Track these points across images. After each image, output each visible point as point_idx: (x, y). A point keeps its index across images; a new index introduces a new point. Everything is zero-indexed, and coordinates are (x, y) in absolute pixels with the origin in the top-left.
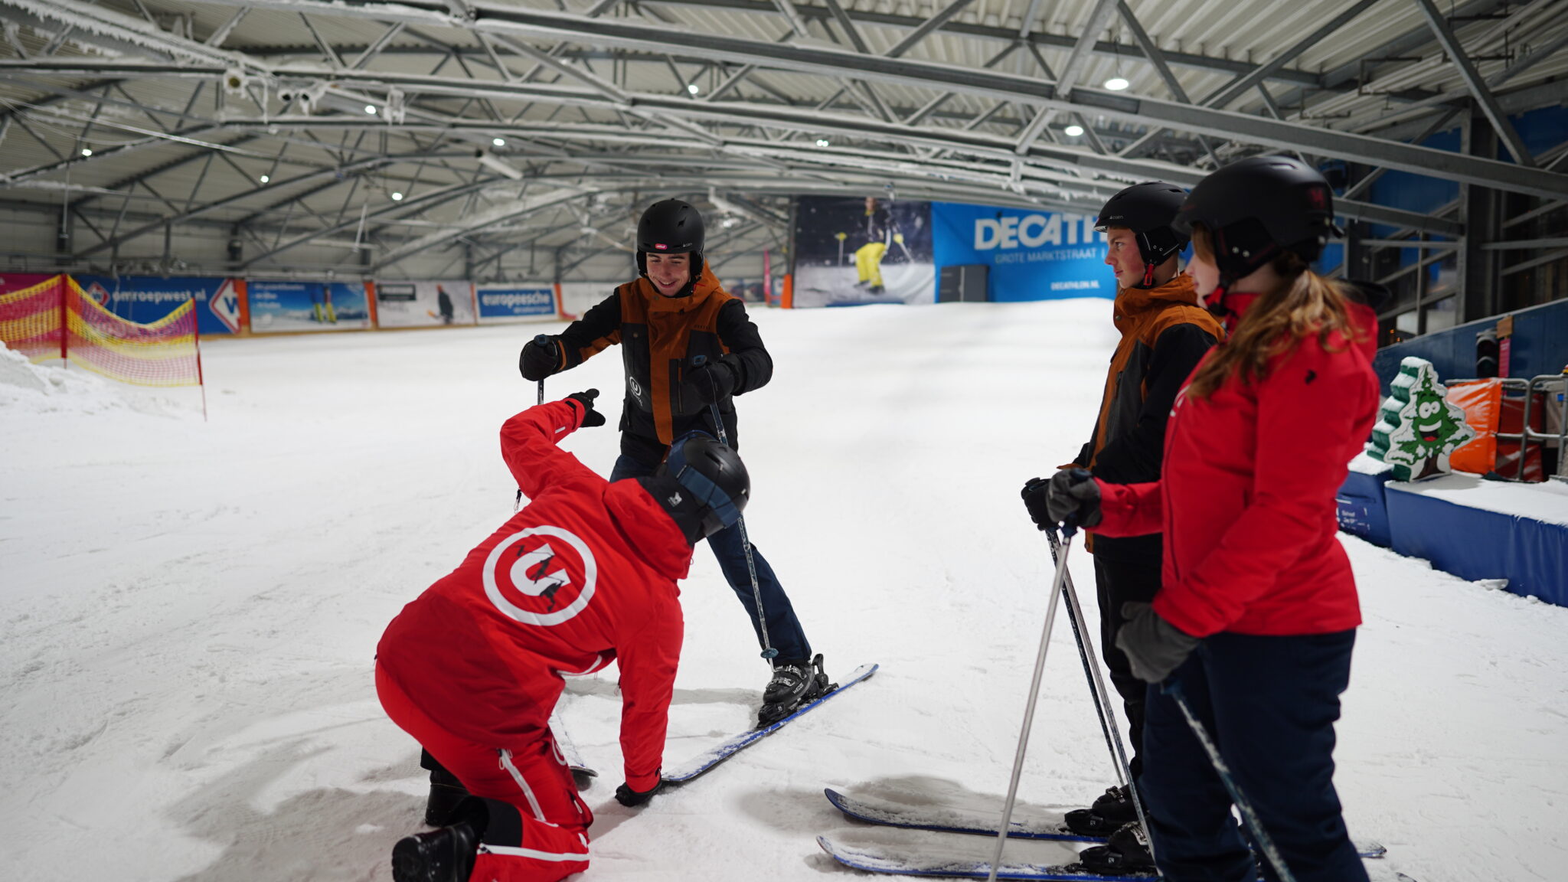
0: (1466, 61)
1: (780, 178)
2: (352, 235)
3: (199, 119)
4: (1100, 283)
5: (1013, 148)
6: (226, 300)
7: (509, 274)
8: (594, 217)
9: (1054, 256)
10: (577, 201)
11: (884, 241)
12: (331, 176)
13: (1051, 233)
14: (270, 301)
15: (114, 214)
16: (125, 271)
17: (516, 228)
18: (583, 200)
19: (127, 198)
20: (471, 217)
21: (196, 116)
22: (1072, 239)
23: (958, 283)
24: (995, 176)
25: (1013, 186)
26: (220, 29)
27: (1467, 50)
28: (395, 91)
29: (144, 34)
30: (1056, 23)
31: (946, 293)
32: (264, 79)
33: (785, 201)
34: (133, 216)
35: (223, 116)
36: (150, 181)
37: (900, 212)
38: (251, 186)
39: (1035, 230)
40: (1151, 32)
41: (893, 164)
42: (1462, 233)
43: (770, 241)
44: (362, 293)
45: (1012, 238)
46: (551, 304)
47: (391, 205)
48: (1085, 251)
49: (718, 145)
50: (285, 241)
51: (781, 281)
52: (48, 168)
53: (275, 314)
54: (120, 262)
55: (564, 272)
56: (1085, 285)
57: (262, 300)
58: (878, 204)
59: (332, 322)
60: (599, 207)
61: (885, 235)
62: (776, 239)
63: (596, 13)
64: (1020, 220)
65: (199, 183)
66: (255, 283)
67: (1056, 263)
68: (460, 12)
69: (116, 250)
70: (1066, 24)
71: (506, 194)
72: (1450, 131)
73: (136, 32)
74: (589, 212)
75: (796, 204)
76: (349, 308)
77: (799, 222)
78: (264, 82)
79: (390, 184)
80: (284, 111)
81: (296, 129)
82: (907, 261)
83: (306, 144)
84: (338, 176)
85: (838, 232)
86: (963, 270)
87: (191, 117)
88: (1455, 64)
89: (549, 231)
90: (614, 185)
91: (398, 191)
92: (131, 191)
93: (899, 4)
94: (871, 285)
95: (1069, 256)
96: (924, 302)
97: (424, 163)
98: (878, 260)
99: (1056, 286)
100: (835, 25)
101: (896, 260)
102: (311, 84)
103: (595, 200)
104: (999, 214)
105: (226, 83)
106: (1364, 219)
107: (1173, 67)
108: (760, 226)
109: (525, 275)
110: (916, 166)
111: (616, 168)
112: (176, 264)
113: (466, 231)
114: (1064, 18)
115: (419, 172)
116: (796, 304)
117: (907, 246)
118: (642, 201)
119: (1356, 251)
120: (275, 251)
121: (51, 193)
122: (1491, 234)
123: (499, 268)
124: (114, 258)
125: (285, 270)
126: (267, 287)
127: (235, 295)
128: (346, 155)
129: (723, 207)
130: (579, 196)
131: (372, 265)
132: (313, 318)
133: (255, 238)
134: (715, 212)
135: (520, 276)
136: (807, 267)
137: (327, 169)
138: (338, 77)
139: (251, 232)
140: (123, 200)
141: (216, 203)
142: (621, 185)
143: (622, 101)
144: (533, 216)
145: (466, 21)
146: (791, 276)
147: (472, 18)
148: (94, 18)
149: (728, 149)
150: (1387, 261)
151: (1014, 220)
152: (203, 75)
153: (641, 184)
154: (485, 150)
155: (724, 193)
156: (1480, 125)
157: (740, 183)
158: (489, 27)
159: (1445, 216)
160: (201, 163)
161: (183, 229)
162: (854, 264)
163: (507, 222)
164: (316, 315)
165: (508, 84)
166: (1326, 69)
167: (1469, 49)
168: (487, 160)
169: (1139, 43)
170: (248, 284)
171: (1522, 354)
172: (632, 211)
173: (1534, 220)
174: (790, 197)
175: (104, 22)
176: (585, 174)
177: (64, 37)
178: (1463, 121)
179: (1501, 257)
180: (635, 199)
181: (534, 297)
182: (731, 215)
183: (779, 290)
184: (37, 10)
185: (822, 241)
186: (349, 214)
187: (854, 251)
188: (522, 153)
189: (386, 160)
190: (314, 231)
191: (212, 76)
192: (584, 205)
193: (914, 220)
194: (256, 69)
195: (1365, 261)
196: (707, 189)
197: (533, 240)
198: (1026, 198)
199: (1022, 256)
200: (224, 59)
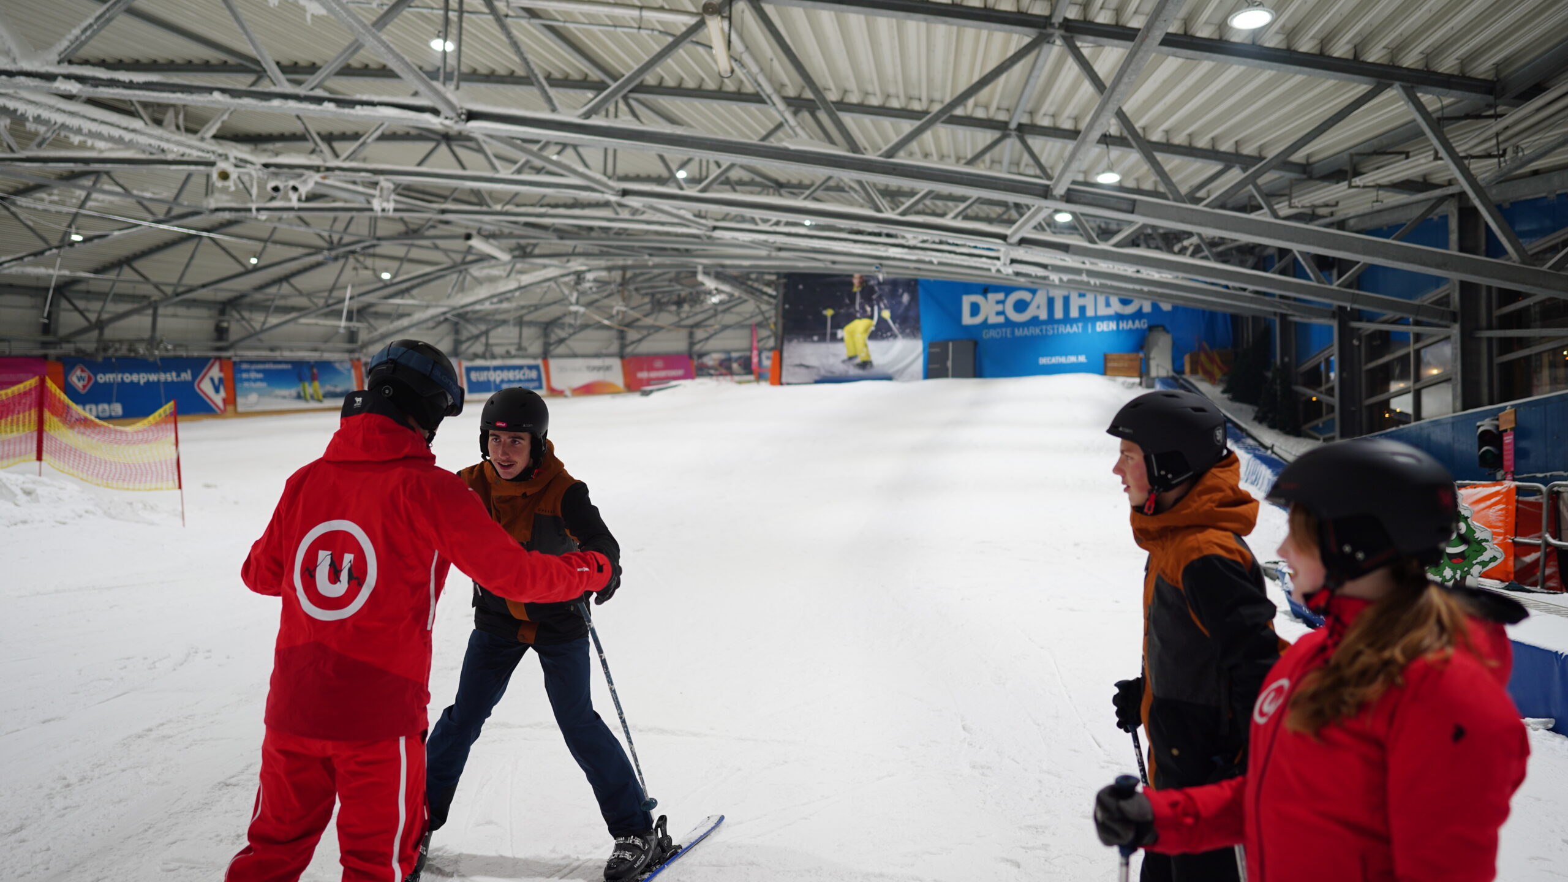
0: (1459, 161)
1: (769, 258)
2: (338, 314)
3: (188, 206)
4: (1086, 358)
5: (1004, 237)
6: (212, 380)
7: (497, 350)
8: (582, 293)
9: (1041, 331)
10: (566, 279)
11: (871, 317)
12: (319, 258)
13: (1038, 309)
14: (256, 380)
15: (102, 296)
16: (110, 352)
17: (505, 305)
18: (571, 279)
19: (114, 282)
20: (460, 295)
21: (186, 203)
22: (1059, 314)
23: (947, 359)
24: (984, 260)
25: (1002, 269)
26: (211, 123)
27: (1458, 150)
28: (385, 182)
29: (134, 131)
30: (1045, 115)
31: (934, 369)
32: (255, 172)
33: (774, 278)
34: (120, 298)
35: (212, 203)
36: (138, 264)
37: (887, 288)
38: (239, 269)
39: (1021, 306)
40: (1138, 125)
41: (883, 248)
42: (1455, 321)
43: (757, 315)
44: (349, 371)
45: (998, 313)
46: (539, 379)
47: (380, 284)
48: (1071, 327)
49: (708, 231)
50: (274, 320)
51: (771, 354)
52: (35, 254)
53: (261, 394)
54: (104, 345)
55: (552, 348)
56: (1072, 359)
57: (249, 380)
58: (864, 281)
59: (320, 401)
60: (587, 285)
61: (872, 311)
62: (762, 313)
63: (587, 115)
64: (1006, 296)
65: (188, 265)
66: (241, 362)
67: (1043, 337)
68: (451, 114)
69: (101, 334)
70: (1053, 116)
71: (495, 272)
72: (1436, 218)
73: (126, 129)
74: (577, 290)
75: (783, 281)
76: (336, 386)
77: (786, 300)
78: (253, 173)
79: (379, 263)
80: (272, 199)
81: (285, 215)
82: (894, 336)
83: (295, 228)
84: (326, 259)
85: (825, 308)
86: (951, 345)
87: (181, 205)
88: (1447, 161)
89: (537, 308)
90: (602, 263)
91: (386, 270)
92: (118, 275)
93: (888, 96)
94: (859, 360)
95: (1056, 332)
96: (912, 378)
97: (412, 245)
98: (866, 336)
99: (1043, 361)
100: (822, 116)
101: (884, 335)
102: (301, 175)
103: (584, 278)
104: (985, 290)
105: (215, 176)
106: (1356, 306)
107: (1160, 156)
108: (745, 301)
109: (513, 352)
110: (906, 250)
111: (605, 249)
112: (162, 346)
113: (454, 309)
114: (1052, 110)
115: (408, 252)
116: (784, 380)
117: (894, 322)
118: (631, 278)
119: (1346, 334)
120: (262, 331)
121: (38, 278)
122: (1484, 322)
123: (487, 345)
124: (100, 340)
125: (272, 349)
126: (254, 367)
127: (222, 375)
128: (336, 238)
129: (710, 284)
130: (568, 275)
131: (360, 343)
132: (299, 397)
133: (243, 318)
134: (703, 288)
135: (508, 352)
136: (795, 343)
137: (318, 250)
138: (328, 169)
139: (239, 312)
140: (110, 283)
141: (204, 286)
142: (610, 263)
143: (611, 192)
144: (521, 294)
145: (456, 122)
146: (779, 350)
147: (463, 120)
148: (84, 117)
149: (717, 234)
150: (1377, 343)
151: (1001, 296)
152: (192, 168)
153: (630, 262)
154: (474, 232)
155: (712, 271)
156: (1468, 214)
157: (728, 262)
158: (480, 128)
159: (1433, 303)
160: (190, 246)
161: (170, 310)
162: (842, 340)
163: (495, 300)
164: (302, 394)
165: (497, 176)
166: (1312, 160)
167: (1461, 149)
168: (477, 243)
169: (1125, 134)
170: (235, 363)
171: (1524, 444)
172: (620, 288)
173: (1527, 309)
174: (778, 274)
175: (94, 120)
176: (574, 254)
177: (54, 131)
178: (1451, 211)
179: (1495, 344)
180: (623, 277)
181: (522, 372)
182: (719, 291)
183: (767, 363)
184: (26, 111)
185: (810, 317)
186: (336, 294)
187: (842, 327)
188: (511, 236)
189: (375, 242)
190: (301, 310)
191: (201, 168)
192: (572, 283)
193: (901, 296)
194: (246, 162)
195: (1356, 342)
196: (696, 267)
197: (521, 317)
198: (1014, 278)
199: (1009, 331)
200: (213, 152)
